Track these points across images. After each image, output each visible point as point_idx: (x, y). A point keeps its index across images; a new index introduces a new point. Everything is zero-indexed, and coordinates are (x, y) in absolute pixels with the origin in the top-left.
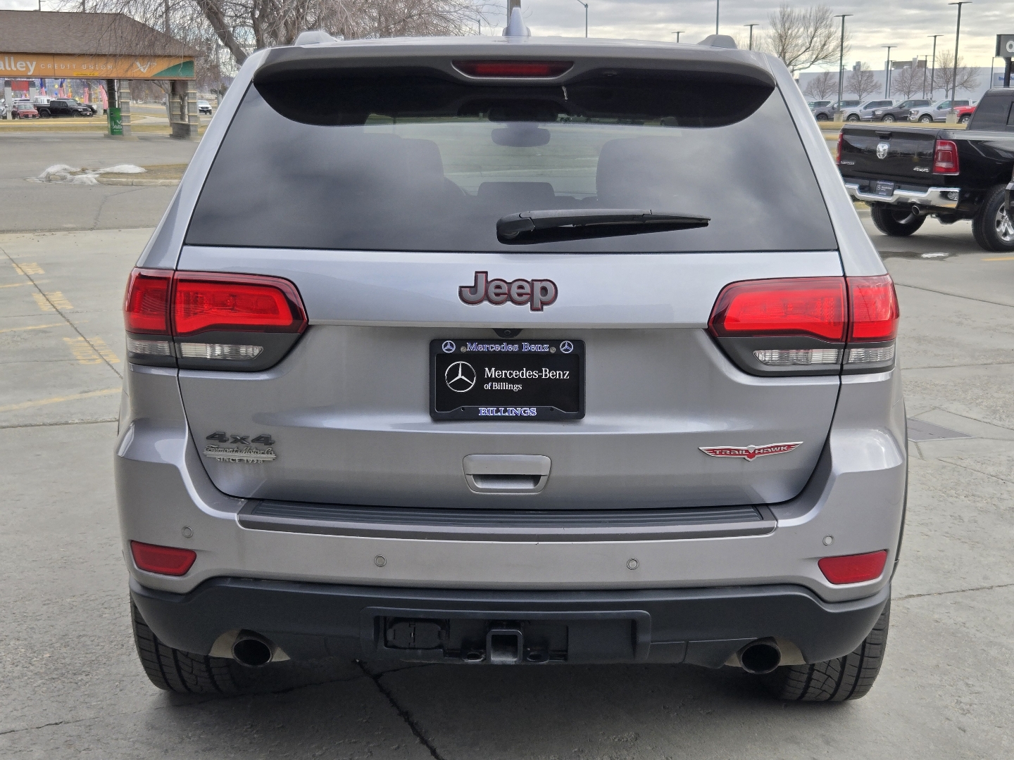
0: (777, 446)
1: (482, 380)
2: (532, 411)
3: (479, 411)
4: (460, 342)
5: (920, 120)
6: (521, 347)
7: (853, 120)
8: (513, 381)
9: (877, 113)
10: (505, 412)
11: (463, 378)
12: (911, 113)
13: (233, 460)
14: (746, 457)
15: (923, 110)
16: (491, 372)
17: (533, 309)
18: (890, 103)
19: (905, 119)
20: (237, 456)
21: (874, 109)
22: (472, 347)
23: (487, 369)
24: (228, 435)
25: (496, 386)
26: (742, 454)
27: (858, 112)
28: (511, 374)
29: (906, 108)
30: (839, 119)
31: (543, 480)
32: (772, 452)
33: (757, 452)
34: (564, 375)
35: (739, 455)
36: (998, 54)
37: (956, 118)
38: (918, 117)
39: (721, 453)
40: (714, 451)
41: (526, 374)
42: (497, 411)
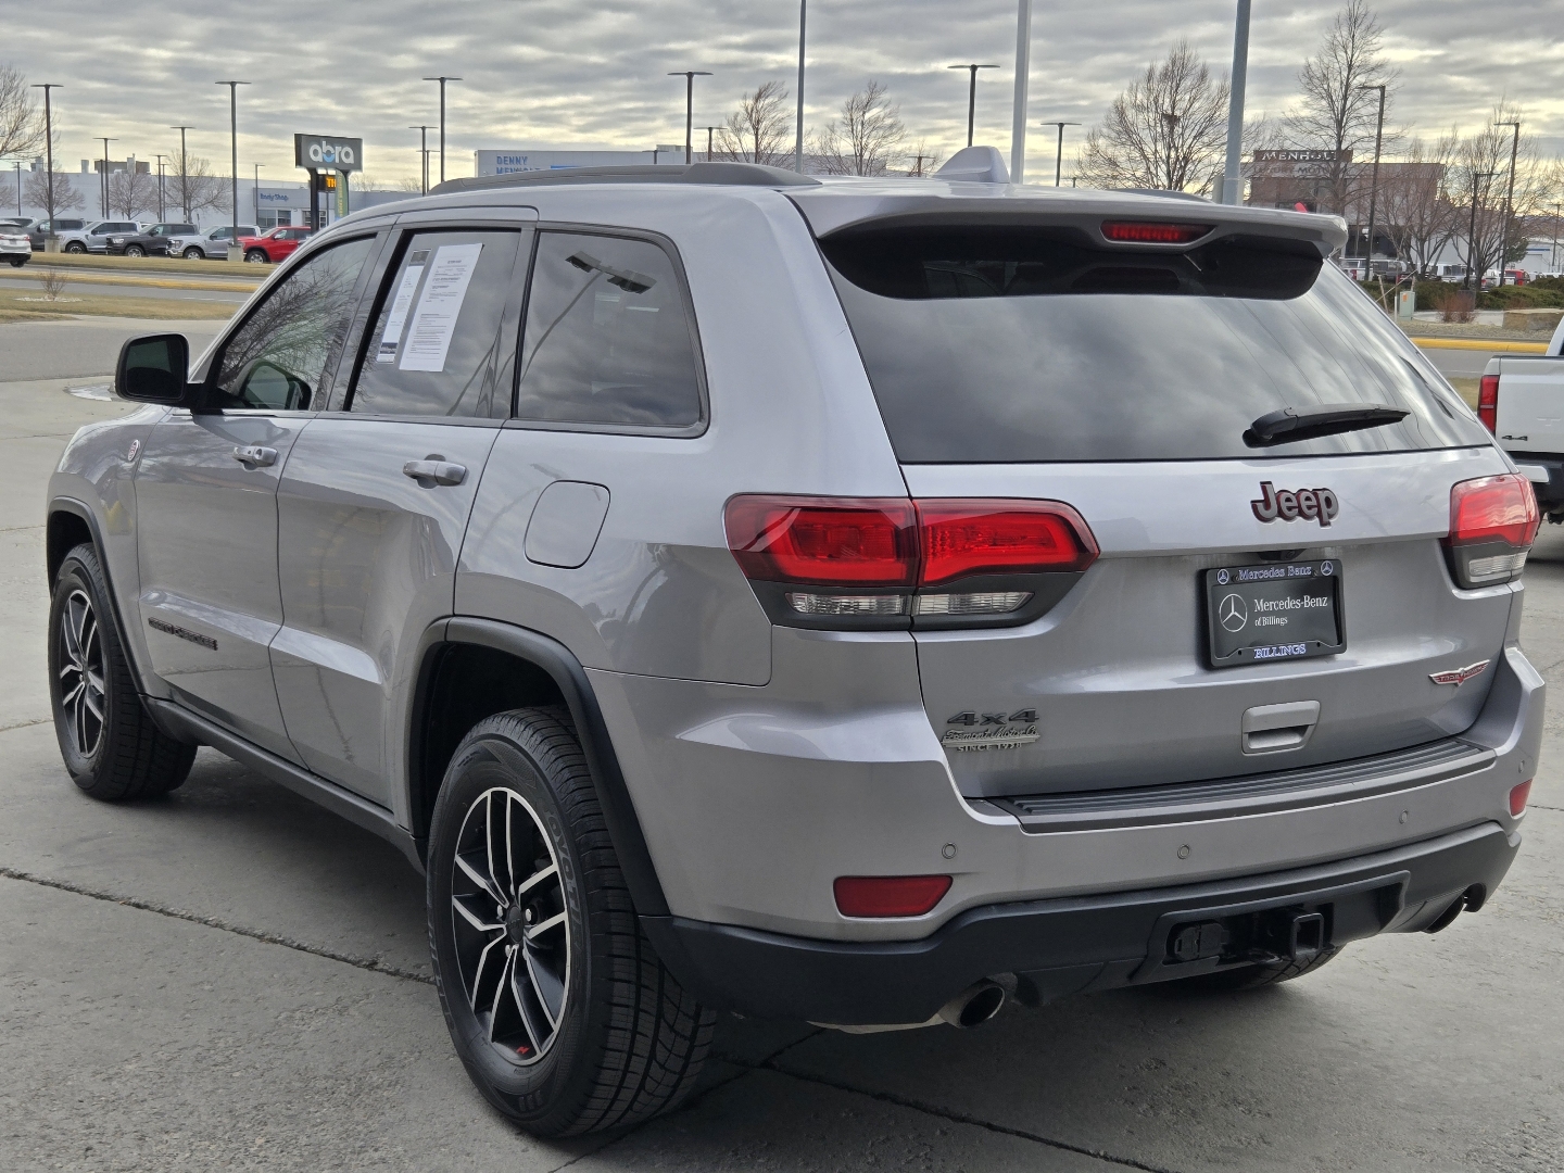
1: (1254, 615)
2: (1300, 649)
3: (1254, 653)
4: (1233, 569)
5: (185, 254)
6: (1286, 572)
7: (76, 251)
8: (1279, 614)
9: (116, 241)
10: (1278, 651)
11: (1236, 614)
12: (170, 244)
13: (982, 747)
14: (1458, 682)
15: (188, 240)
16: (1261, 605)
17: (1323, 524)
18: (132, 227)
19: (161, 252)
20: (989, 741)
21: (108, 235)
22: (1244, 575)
23: (1256, 601)
24: (978, 716)
25: (1266, 621)
27: (83, 239)
28: (1277, 605)
29: (160, 235)
30: (53, 249)
31: (1310, 730)
33: (1464, 674)
34: (1324, 601)
35: (1452, 680)
36: (299, 162)
37: (242, 254)
38: (180, 250)
39: (1445, 680)
41: (1290, 604)
42: (1271, 651)
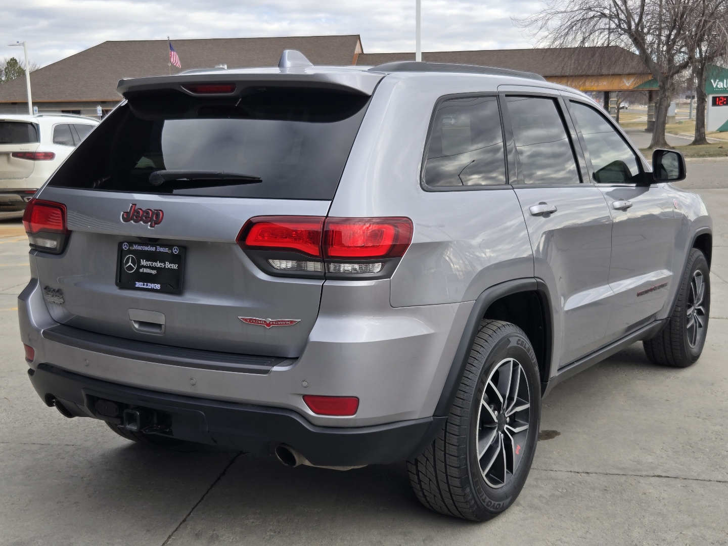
0: (284, 321)
1: (139, 266)
2: (158, 287)
3: (135, 284)
4: (131, 244)
6: (156, 249)
8: (153, 268)
10: (147, 285)
11: (132, 264)
14: (265, 326)
16: (144, 262)
17: (152, 226)
20: (53, 300)
22: (136, 247)
23: (142, 260)
24: (50, 288)
25: (146, 270)
26: (262, 324)
28: (152, 264)
31: (163, 327)
32: (281, 324)
33: (271, 323)
34: (175, 266)
35: (261, 323)
39: (250, 322)
40: (246, 320)
41: (158, 264)
42: (144, 285)
